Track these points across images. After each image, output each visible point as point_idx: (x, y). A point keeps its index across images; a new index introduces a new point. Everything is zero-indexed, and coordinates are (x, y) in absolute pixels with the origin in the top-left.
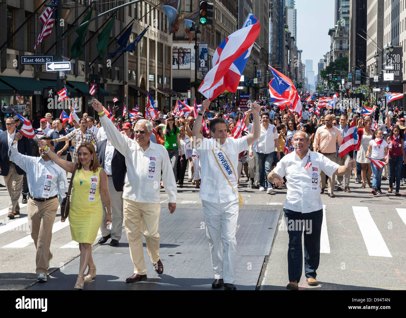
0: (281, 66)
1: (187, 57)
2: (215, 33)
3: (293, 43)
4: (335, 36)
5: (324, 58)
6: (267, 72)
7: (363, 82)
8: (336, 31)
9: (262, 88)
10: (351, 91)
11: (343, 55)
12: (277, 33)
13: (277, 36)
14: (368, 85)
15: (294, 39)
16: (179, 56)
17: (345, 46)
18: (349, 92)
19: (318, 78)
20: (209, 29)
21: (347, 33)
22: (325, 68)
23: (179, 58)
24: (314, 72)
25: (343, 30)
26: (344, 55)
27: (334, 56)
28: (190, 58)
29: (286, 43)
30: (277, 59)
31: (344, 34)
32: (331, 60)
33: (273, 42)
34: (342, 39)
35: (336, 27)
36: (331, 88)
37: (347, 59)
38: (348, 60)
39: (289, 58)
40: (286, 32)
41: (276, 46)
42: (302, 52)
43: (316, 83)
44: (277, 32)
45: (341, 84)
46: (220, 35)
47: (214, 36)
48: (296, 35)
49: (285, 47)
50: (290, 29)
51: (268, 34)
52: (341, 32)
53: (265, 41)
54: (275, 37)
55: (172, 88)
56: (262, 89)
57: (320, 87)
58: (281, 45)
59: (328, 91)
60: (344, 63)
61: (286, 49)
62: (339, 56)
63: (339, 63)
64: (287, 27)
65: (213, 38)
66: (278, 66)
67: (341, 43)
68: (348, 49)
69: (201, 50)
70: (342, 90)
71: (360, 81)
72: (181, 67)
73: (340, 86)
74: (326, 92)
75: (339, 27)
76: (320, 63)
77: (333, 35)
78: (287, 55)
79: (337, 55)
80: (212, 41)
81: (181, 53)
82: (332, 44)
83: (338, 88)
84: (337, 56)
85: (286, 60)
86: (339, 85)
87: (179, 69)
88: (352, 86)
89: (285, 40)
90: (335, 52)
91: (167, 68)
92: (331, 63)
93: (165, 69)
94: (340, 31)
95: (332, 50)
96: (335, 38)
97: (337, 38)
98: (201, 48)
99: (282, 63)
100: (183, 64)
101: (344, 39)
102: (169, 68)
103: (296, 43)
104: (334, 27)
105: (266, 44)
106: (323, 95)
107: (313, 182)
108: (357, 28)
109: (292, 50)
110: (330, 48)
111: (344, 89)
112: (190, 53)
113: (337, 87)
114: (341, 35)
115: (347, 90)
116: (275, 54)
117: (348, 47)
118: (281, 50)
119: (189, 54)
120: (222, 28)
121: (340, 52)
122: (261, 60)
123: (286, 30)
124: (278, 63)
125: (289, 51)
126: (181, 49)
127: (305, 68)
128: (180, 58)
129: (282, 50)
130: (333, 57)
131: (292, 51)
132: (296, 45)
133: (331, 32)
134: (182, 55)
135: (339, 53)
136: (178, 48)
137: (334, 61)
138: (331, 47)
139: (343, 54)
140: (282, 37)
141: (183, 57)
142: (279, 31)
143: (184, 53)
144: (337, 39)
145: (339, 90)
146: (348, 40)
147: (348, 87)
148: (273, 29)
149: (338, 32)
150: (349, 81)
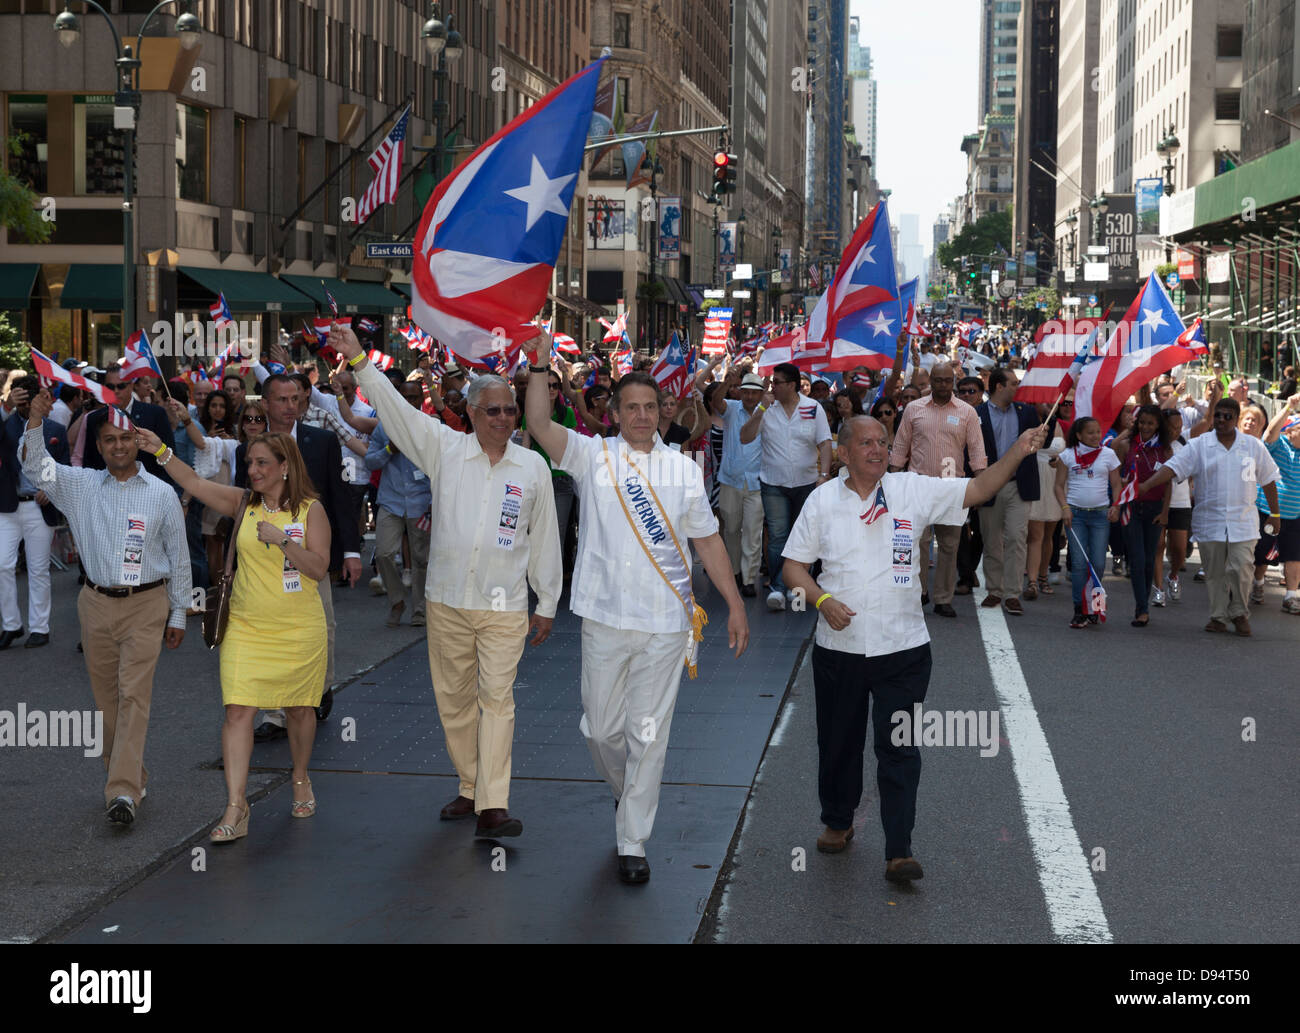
0: (836, 235)
1: (615, 221)
2: (680, 158)
3: (867, 171)
4: (979, 156)
5: (948, 210)
6: (799, 251)
7: (1042, 281)
8: (982, 141)
9: (789, 292)
10: (1012, 303)
11: (999, 207)
12: (825, 150)
13: (826, 156)
14: (1053, 289)
15: (868, 161)
16: (595, 219)
17: (1003, 181)
18: (1010, 304)
19: (934, 265)
20: (667, 152)
21: (1009, 148)
22: (951, 238)
23: (596, 223)
24: (922, 246)
25: (999, 139)
26: (1002, 204)
27: (975, 206)
28: (622, 223)
29: (848, 173)
30: (825, 217)
31: (1002, 150)
32: (966, 219)
33: (814, 172)
34: (994, 164)
35: (981, 132)
36: (966, 293)
37: (1007, 217)
38: (1011, 220)
39: (855, 212)
40: (850, 143)
41: (824, 182)
42: (890, 194)
43: (926, 276)
44: (826, 145)
45: (991, 284)
46: (691, 163)
47: (676, 167)
48: (874, 151)
49: (845, 182)
50: (860, 137)
51: (804, 152)
52: (995, 145)
53: (796, 171)
54: (821, 158)
55: (585, 296)
56: (789, 295)
57: (938, 288)
58: (835, 180)
59: (956, 300)
60: (999, 228)
61: (848, 188)
62: (988, 206)
63: (986, 227)
64: (851, 131)
65: (675, 173)
66: (828, 235)
67: (994, 174)
68: (1012, 190)
69: (665, 212)
70: (993, 299)
71: (1034, 279)
72: (602, 243)
73: (988, 289)
74: (951, 303)
75: (988, 132)
76: (939, 223)
77: (974, 152)
78: (851, 205)
79: (984, 204)
80: (672, 179)
81: (600, 210)
82: (970, 176)
83: (982, 294)
84: (984, 208)
85: (848, 217)
86: (985, 286)
87: (595, 248)
88: (1018, 291)
89: (846, 164)
90: (977, 197)
91: (576, 248)
92: (967, 228)
93: (573, 251)
94: (993, 140)
95: (971, 193)
96: (977, 161)
97: (982, 160)
98: (666, 206)
99: (839, 226)
100: (606, 235)
101: (1002, 164)
102: (580, 248)
103: (874, 171)
104: (976, 132)
105: (800, 180)
106: (944, 311)
107: (896, 562)
108: (1033, 141)
109: (864, 191)
110: (966, 187)
111: (997, 296)
112: (623, 210)
113: (980, 290)
114: (993, 152)
115: (1005, 300)
116: (822, 202)
117: (1012, 184)
118: (836, 192)
119: (622, 213)
120: (694, 146)
121: (990, 197)
122: (785, 220)
123: (848, 137)
124: (829, 228)
125: (856, 193)
126: (602, 200)
127: (899, 236)
128: (598, 221)
129: (840, 192)
130: (973, 211)
131: (863, 194)
132: (873, 176)
133: (968, 145)
134: (604, 215)
135: (990, 199)
136: (594, 199)
137: (974, 221)
138: (969, 183)
139: (999, 203)
140: (840, 159)
141: (606, 221)
142: (833, 143)
143: (609, 210)
144: (984, 164)
145: (985, 300)
146: (1013, 167)
147: (1006, 293)
148: (817, 139)
149: (986, 145)
150: (1010, 278)
